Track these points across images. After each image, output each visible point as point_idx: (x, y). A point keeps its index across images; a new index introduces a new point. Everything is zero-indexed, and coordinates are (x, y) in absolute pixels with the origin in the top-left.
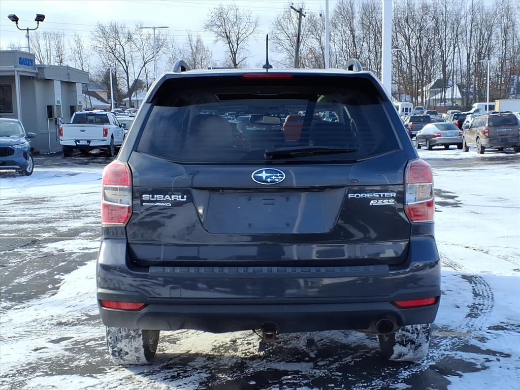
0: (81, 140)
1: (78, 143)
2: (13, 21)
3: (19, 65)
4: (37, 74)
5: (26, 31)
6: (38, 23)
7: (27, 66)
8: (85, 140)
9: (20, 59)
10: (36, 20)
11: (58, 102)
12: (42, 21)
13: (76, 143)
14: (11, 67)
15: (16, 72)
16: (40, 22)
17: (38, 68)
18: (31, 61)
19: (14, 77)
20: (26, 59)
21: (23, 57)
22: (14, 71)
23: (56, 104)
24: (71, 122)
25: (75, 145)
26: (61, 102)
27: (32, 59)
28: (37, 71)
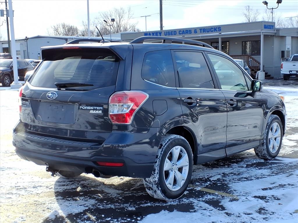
0: (293, 71)
1: (291, 73)
2: (265, 4)
3: (264, 29)
4: (275, 33)
5: (272, 9)
6: (278, 5)
7: (269, 29)
8: (295, 71)
9: (265, 26)
10: (277, 3)
11: (288, 49)
12: (281, 3)
13: (290, 73)
14: (259, 31)
15: (261, 33)
16: (279, 4)
17: (276, 30)
18: (273, 26)
19: (260, 36)
20: (269, 26)
21: (266, 24)
22: (260, 33)
23: (287, 50)
24: (291, 60)
25: (289, 73)
26: (290, 48)
27: (273, 25)
28: (275, 32)
